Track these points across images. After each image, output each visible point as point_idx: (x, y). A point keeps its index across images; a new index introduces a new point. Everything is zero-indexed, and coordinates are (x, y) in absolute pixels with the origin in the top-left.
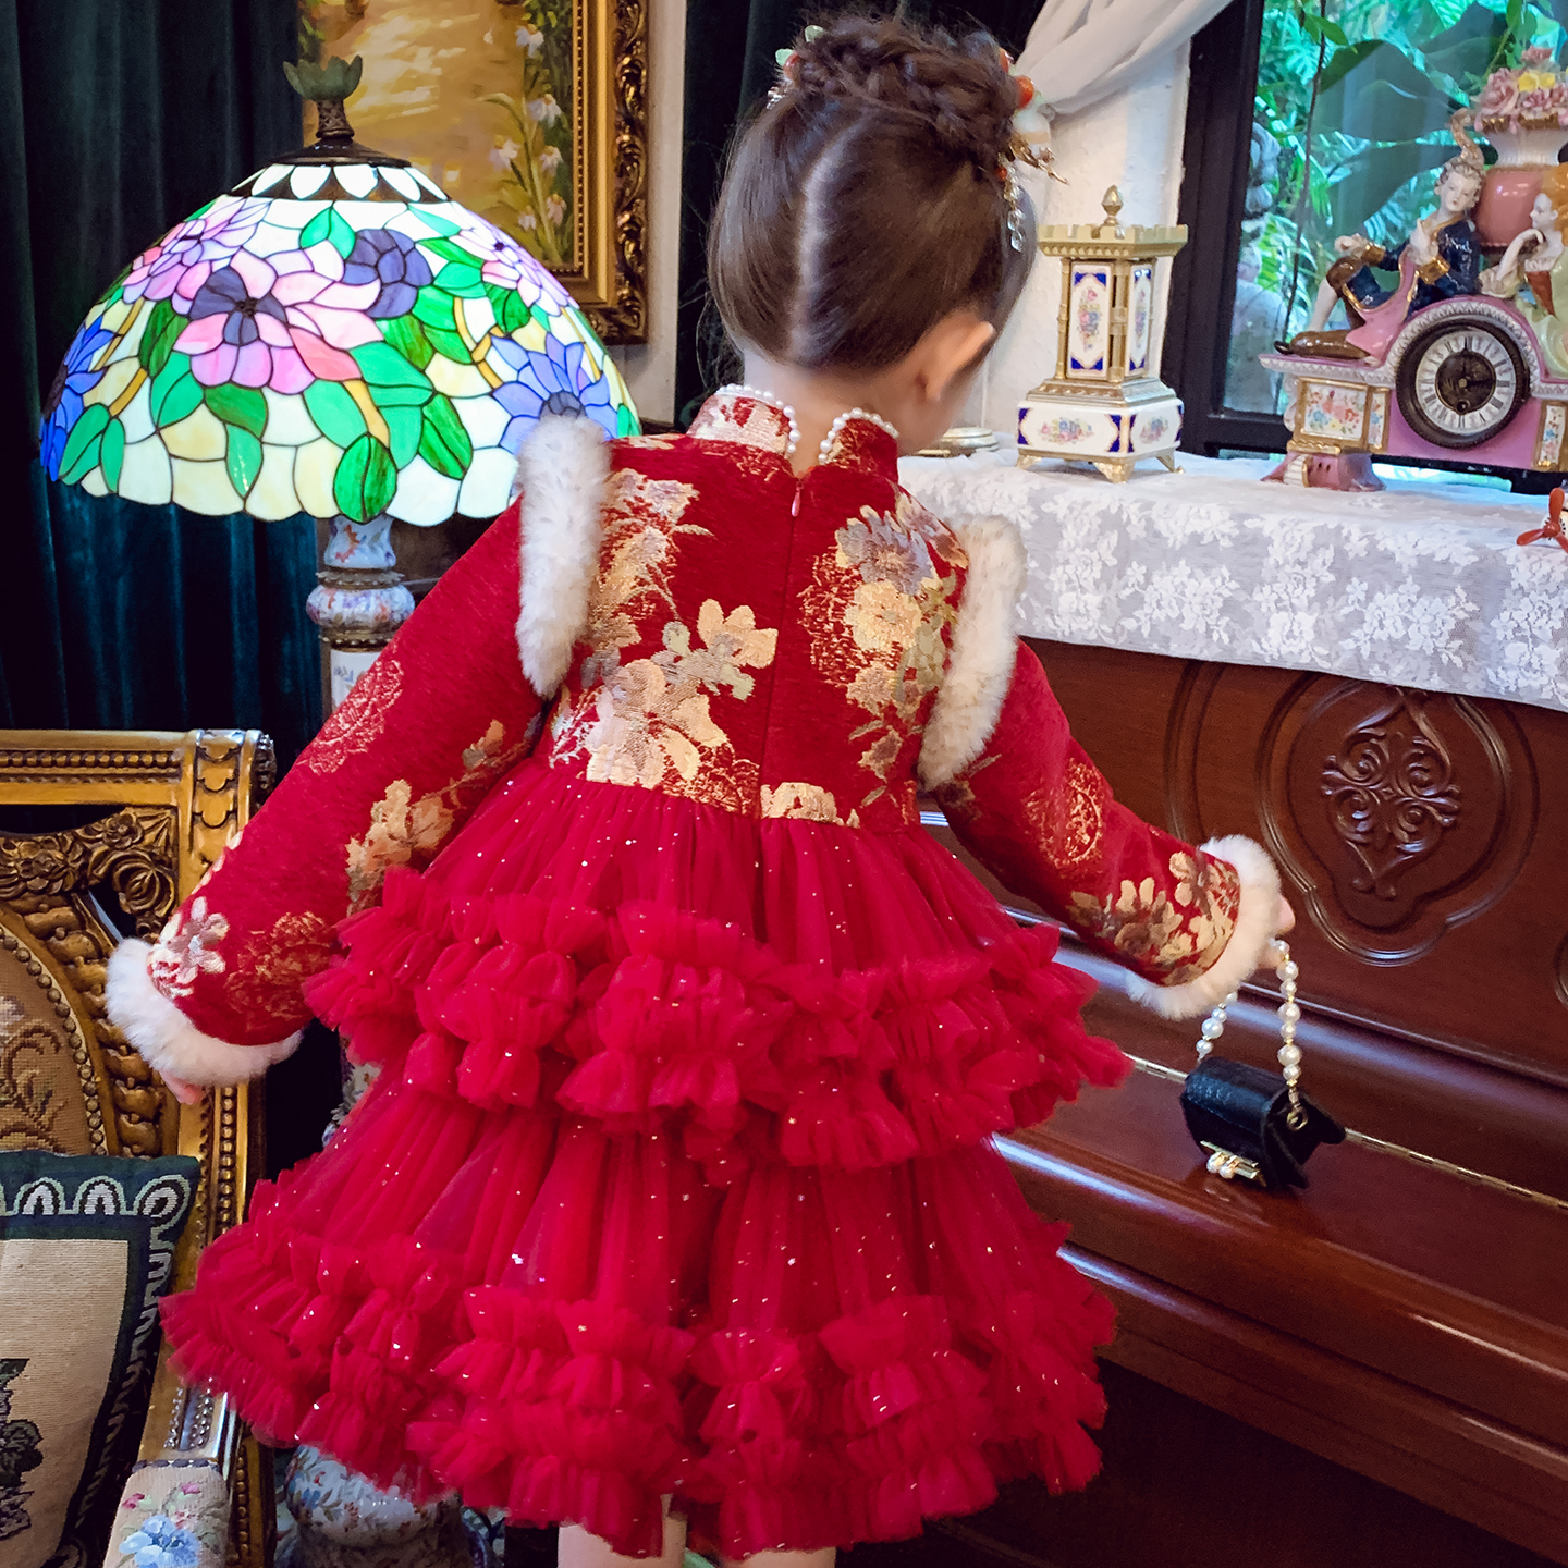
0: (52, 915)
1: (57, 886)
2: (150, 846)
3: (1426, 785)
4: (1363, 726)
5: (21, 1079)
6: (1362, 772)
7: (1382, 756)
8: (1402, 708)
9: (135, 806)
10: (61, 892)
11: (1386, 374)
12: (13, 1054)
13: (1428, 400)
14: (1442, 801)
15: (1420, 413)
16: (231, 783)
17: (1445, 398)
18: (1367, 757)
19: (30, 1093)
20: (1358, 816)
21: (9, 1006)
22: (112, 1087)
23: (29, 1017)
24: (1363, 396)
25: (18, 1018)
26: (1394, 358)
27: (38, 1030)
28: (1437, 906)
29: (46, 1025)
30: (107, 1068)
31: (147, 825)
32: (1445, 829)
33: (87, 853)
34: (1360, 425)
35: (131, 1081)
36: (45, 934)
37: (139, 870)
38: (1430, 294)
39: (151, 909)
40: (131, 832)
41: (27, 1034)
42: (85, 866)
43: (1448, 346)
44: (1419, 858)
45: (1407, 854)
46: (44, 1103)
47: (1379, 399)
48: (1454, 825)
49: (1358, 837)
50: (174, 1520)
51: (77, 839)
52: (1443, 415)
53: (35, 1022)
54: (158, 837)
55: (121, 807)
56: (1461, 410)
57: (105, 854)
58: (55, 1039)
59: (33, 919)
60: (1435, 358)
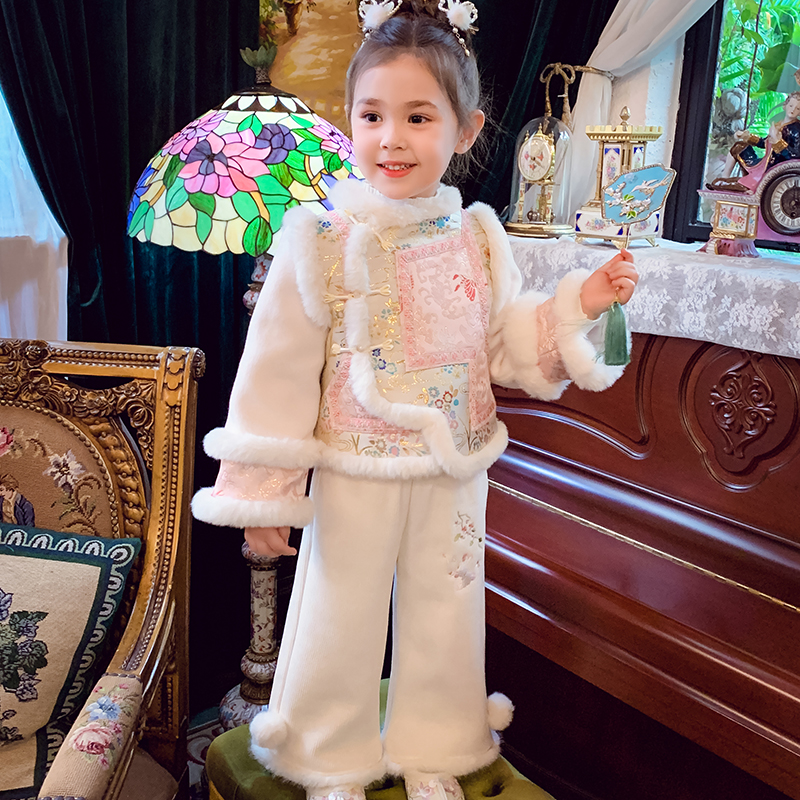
0: (100, 427)
1: (103, 413)
2: (144, 397)
3: (760, 401)
4: (730, 371)
5: (82, 500)
6: (729, 394)
7: (738, 385)
8: (749, 362)
9: (139, 379)
10: (105, 416)
11: (755, 198)
12: (79, 487)
13: (777, 211)
14: (767, 409)
15: (773, 218)
16: (181, 370)
17: (784, 210)
18: (731, 386)
19: (85, 505)
20: (726, 416)
21: (79, 466)
22: (123, 506)
23: (87, 471)
24: (746, 210)
25: (83, 472)
26: (759, 191)
27: (91, 478)
28: (764, 463)
29: (95, 476)
30: (121, 498)
31: (143, 387)
32: (768, 424)
33: (117, 399)
34: (745, 225)
35: (131, 504)
36: (97, 435)
37: (140, 408)
38: (779, 158)
39: (143, 426)
40: (136, 391)
41: (85, 479)
42: (115, 405)
43: (786, 184)
44: (756, 438)
45: (749, 435)
46: (92, 511)
47: (753, 211)
48: (772, 422)
49: (727, 427)
50: (112, 699)
51: (113, 392)
52: (784, 219)
53: (90, 474)
54: (148, 392)
55: (133, 379)
56: (792, 217)
57: (125, 400)
58: (98, 483)
59: (92, 427)
60: (781, 191)
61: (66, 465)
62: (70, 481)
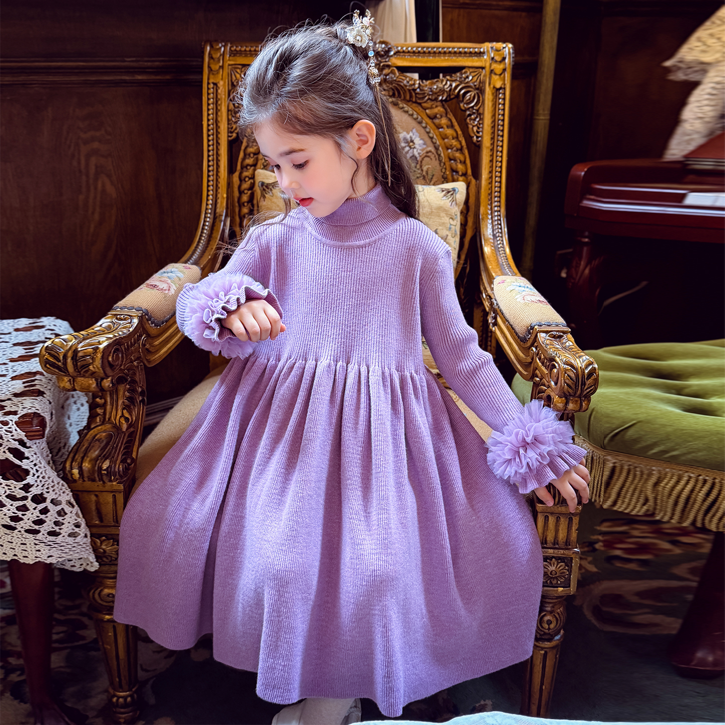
61: (412, 141)
62: (416, 154)
